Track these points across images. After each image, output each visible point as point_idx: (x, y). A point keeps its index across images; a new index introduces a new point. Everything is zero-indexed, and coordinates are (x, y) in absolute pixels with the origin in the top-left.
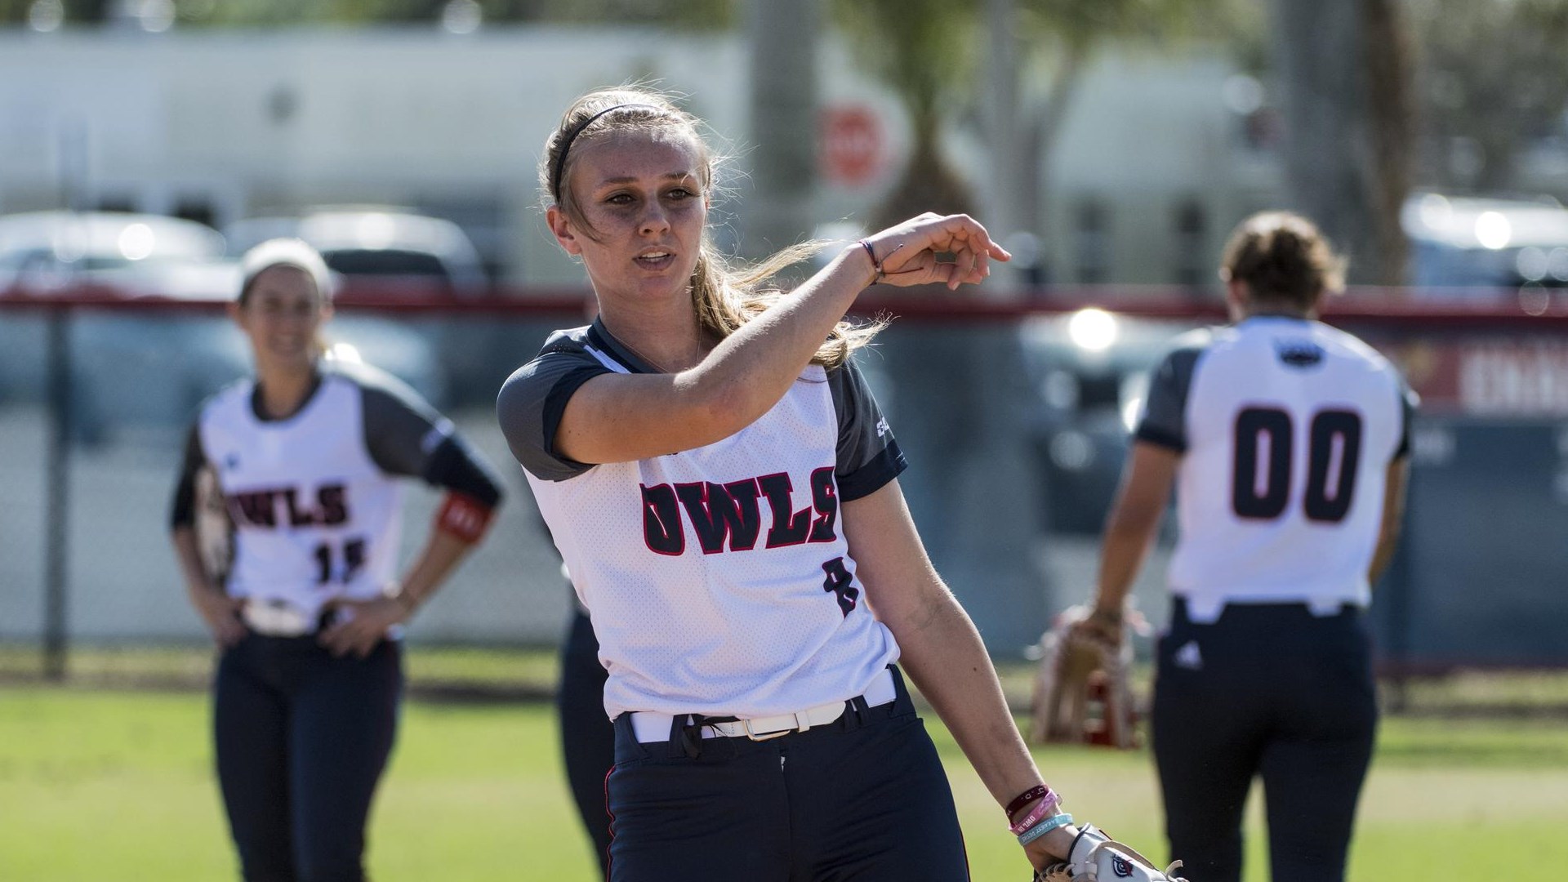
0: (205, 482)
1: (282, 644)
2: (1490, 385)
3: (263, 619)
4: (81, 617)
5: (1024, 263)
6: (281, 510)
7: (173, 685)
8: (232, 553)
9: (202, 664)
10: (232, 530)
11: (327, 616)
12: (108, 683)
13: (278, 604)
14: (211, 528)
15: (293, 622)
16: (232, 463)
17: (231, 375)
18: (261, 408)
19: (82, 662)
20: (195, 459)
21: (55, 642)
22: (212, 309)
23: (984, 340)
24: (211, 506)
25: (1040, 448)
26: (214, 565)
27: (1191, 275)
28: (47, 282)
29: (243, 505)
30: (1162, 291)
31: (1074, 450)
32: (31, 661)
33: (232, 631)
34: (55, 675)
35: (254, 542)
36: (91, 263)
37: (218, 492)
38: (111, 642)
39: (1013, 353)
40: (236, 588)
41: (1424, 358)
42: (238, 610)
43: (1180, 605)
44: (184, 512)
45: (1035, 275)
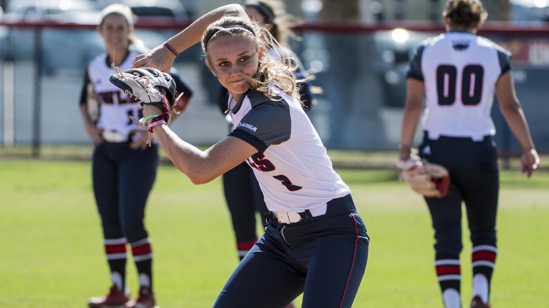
0: (90, 88)
1: (115, 145)
2: (539, 56)
3: (109, 137)
4: (45, 135)
5: (376, 12)
6: (115, 98)
7: (78, 159)
8: (99, 114)
9: (89, 152)
10: (99, 106)
11: (131, 135)
12: (54, 159)
13: (114, 131)
14: (92, 104)
15: (119, 138)
16: (99, 82)
17: (99, 51)
18: (108, 62)
19: (45, 151)
20: (87, 81)
21: (36, 144)
22: (91, 28)
23: (362, 39)
24: (92, 97)
25: (381, 77)
26: (94, 118)
27: (434, 16)
28: (34, 18)
29: (103, 97)
30: (425, 23)
31: (393, 77)
32: (28, 150)
33: (99, 140)
34: (36, 155)
35: (107, 110)
36: (49, 11)
37: (94, 92)
38: (56, 144)
39: (372, 43)
40: (100, 125)
41: (516, 46)
42: (101, 133)
43: (426, 133)
44: (84, 100)
45: (380, 16)
